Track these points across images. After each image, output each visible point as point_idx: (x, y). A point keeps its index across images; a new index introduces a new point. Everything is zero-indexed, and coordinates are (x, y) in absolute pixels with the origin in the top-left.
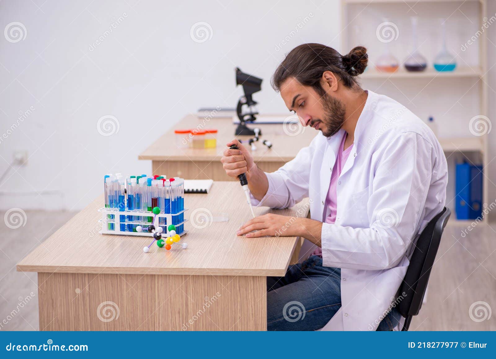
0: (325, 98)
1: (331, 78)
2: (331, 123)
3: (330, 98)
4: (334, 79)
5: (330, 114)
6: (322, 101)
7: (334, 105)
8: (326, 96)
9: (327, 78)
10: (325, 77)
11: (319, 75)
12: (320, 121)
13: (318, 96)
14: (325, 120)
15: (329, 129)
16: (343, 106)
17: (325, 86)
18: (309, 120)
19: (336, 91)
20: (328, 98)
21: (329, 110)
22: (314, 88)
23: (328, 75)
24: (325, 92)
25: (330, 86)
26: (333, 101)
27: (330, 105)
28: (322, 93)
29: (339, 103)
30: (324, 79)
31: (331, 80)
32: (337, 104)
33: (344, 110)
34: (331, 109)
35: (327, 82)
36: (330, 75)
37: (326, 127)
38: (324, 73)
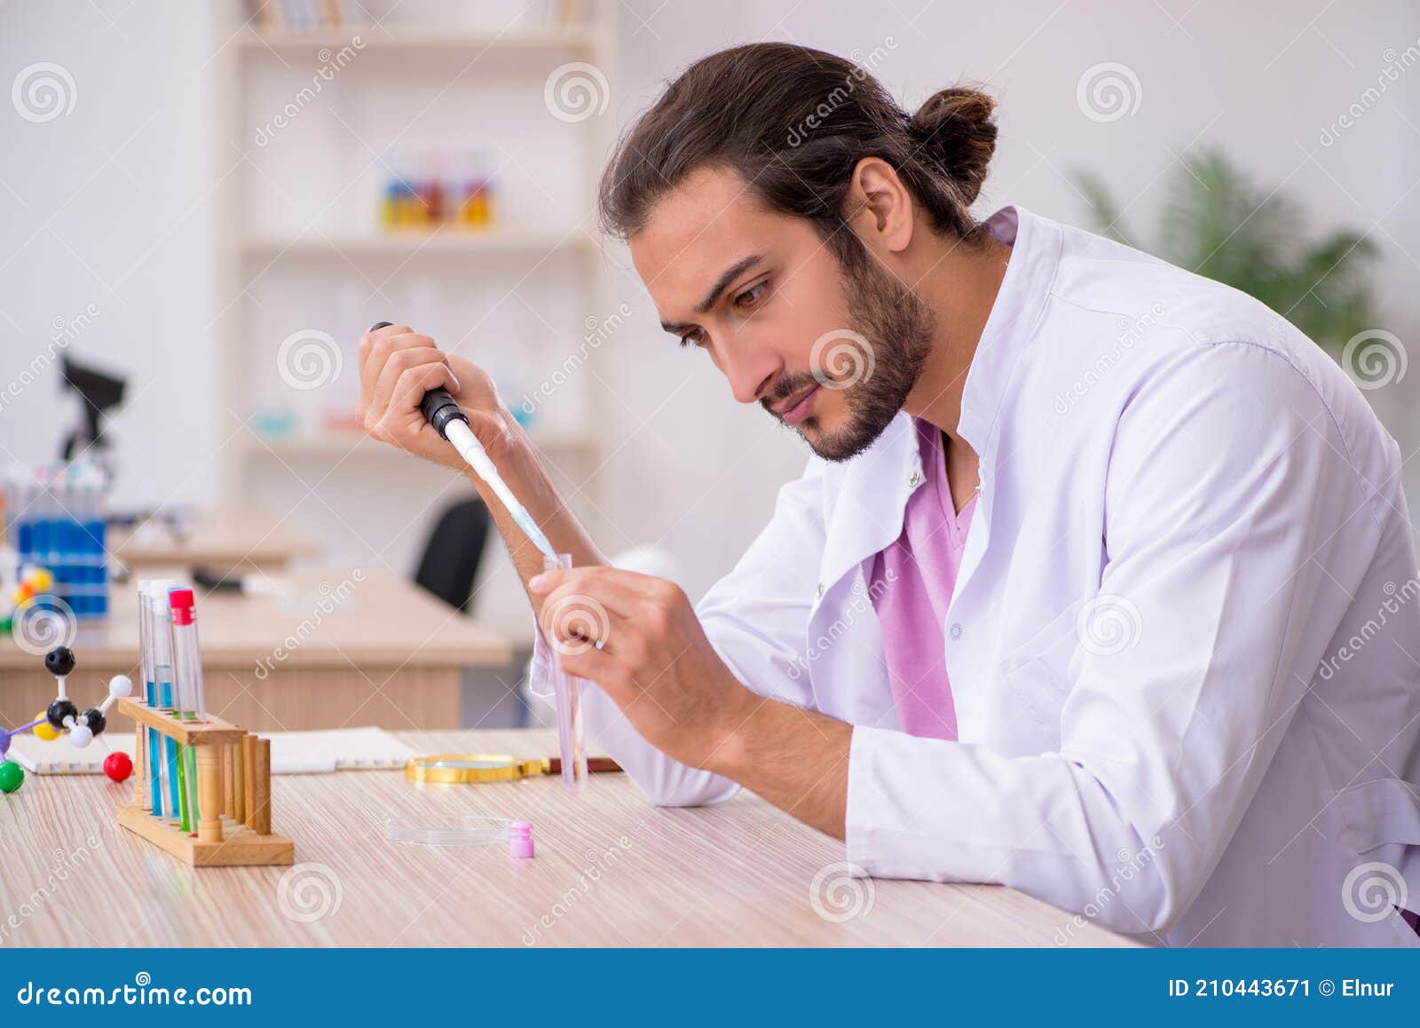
0: (859, 276)
1: (886, 193)
2: (874, 393)
3: (880, 276)
4: (901, 196)
6: (849, 289)
7: (892, 311)
8: (864, 269)
9: (872, 189)
10: (864, 183)
11: (838, 171)
13: (834, 264)
15: (862, 417)
16: (924, 316)
17: (864, 224)
19: (903, 255)
20: (871, 278)
22: (817, 229)
23: (875, 177)
24: (861, 250)
25: (881, 228)
26: (891, 293)
27: (877, 310)
28: (851, 254)
29: (913, 304)
30: (857, 191)
31: (885, 201)
32: (905, 307)
33: (925, 338)
34: (880, 327)
35: (871, 208)
36: (885, 176)
37: (848, 407)
38: (862, 164)
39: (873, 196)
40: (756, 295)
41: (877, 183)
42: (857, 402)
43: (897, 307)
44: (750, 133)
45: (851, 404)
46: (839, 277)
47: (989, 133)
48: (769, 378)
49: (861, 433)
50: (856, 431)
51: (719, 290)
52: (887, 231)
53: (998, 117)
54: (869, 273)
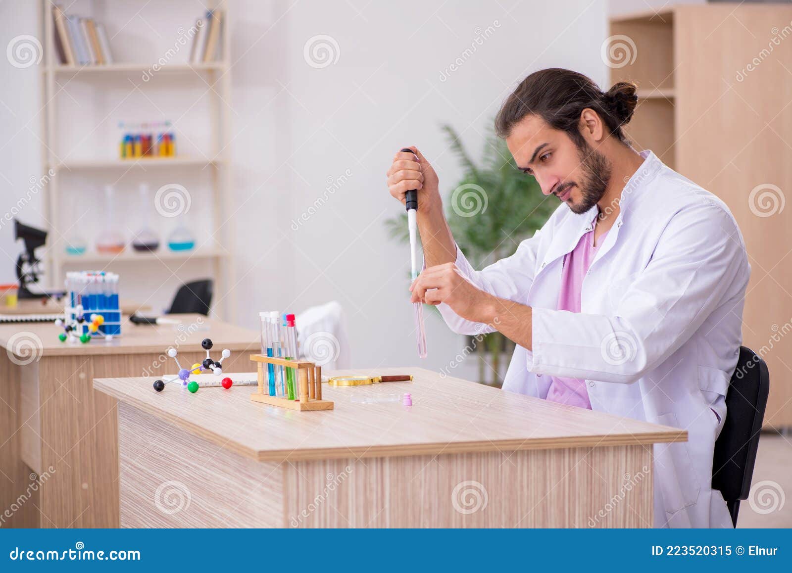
0: (584, 149)
1: (593, 121)
2: (590, 190)
3: (591, 149)
4: (598, 121)
5: (590, 175)
6: (580, 154)
7: (596, 163)
8: (585, 148)
9: (587, 120)
10: (584, 117)
11: (576, 114)
12: (573, 184)
13: (574, 146)
14: (582, 183)
15: (586, 198)
16: (608, 164)
17: (585, 132)
19: (599, 141)
20: (588, 151)
22: (569, 134)
23: (589, 115)
24: (584, 141)
25: (592, 133)
26: (595, 156)
27: (590, 161)
28: (580, 142)
29: (603, 159)
30: (583, 120)
31: (593, 123)
32: (600, 161)
33: (609, 172)
34: (591, 167)
35: (588, 126)
36: (592, 115)
37: (581, 195)
38: (584, 111)
39: (588, 122)
40: (547, 157)
41: (589, 117)
42: (584, 193)
43: (597, 161)
44: (545, 102)
45: (582, 193)
46: (577, 151)
48: (555, 185)
49: (586, 204)
50: (584, 203)
51: (535, 155)
52: (594, 133)
54: (587, 149)
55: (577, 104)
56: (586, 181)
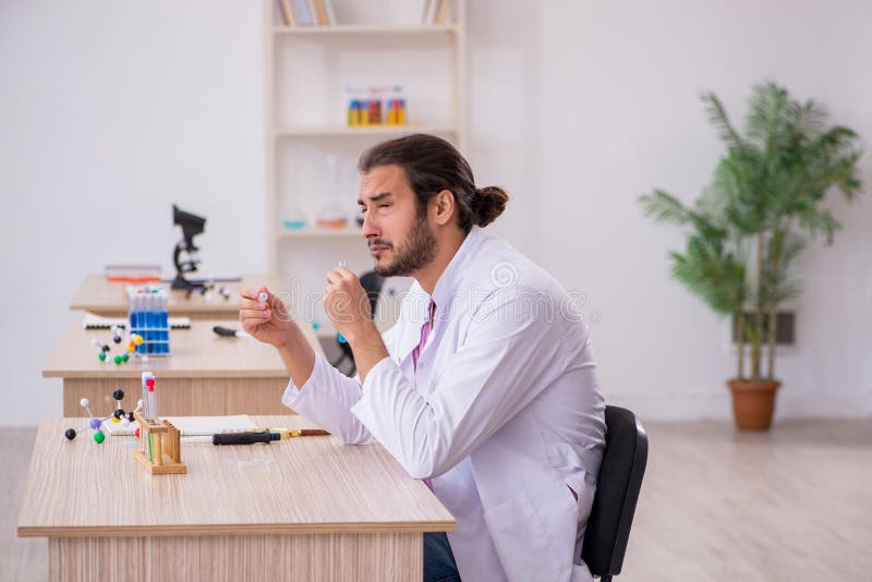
0: (421, 221)
1: (447, 205)
2: (402, 261)
3: (427, 227)
4: (451, 208)
5: (411, 247)
6: (414, 223)
7: (425, 240)
8: (423, 220)
9: (443, 201)
10: (442, 197)
11: (438, 188)
12: (390, 246)
14: (400, 249)
15: (394, 266)
16: (436, 249)
17: (433, 209)
18: (376, 235)
19: (440, 226)
20: (424, 225)
21: (413, 240)
23: (446, 198)
24: (426, 215)
25: (439, 214)
26: (428, 235)
27: (420, 236)
28: (421, 213)
29: (434, 242)
30: (438, 199)
31: (445, 207)
32: (430, 242)
33: (433, 256)
34: (418, 241)
35: (439, 206)
36: (449, 198)
38: (446, 191)
39: (442, 203)
41: (446, 200)
42: (396, 260)
43: (428, 240)
45: (393, 260)
46: (413, 217)
47: (501, 209)
52: (440, 216)
53: (508, 205)
54: (424, 223)
55: (443, 180)
56: (404, 249)
